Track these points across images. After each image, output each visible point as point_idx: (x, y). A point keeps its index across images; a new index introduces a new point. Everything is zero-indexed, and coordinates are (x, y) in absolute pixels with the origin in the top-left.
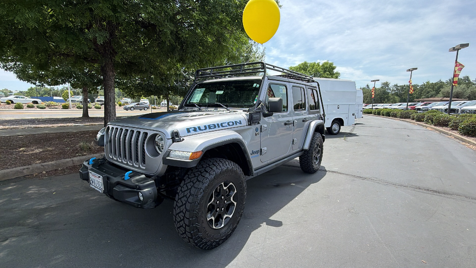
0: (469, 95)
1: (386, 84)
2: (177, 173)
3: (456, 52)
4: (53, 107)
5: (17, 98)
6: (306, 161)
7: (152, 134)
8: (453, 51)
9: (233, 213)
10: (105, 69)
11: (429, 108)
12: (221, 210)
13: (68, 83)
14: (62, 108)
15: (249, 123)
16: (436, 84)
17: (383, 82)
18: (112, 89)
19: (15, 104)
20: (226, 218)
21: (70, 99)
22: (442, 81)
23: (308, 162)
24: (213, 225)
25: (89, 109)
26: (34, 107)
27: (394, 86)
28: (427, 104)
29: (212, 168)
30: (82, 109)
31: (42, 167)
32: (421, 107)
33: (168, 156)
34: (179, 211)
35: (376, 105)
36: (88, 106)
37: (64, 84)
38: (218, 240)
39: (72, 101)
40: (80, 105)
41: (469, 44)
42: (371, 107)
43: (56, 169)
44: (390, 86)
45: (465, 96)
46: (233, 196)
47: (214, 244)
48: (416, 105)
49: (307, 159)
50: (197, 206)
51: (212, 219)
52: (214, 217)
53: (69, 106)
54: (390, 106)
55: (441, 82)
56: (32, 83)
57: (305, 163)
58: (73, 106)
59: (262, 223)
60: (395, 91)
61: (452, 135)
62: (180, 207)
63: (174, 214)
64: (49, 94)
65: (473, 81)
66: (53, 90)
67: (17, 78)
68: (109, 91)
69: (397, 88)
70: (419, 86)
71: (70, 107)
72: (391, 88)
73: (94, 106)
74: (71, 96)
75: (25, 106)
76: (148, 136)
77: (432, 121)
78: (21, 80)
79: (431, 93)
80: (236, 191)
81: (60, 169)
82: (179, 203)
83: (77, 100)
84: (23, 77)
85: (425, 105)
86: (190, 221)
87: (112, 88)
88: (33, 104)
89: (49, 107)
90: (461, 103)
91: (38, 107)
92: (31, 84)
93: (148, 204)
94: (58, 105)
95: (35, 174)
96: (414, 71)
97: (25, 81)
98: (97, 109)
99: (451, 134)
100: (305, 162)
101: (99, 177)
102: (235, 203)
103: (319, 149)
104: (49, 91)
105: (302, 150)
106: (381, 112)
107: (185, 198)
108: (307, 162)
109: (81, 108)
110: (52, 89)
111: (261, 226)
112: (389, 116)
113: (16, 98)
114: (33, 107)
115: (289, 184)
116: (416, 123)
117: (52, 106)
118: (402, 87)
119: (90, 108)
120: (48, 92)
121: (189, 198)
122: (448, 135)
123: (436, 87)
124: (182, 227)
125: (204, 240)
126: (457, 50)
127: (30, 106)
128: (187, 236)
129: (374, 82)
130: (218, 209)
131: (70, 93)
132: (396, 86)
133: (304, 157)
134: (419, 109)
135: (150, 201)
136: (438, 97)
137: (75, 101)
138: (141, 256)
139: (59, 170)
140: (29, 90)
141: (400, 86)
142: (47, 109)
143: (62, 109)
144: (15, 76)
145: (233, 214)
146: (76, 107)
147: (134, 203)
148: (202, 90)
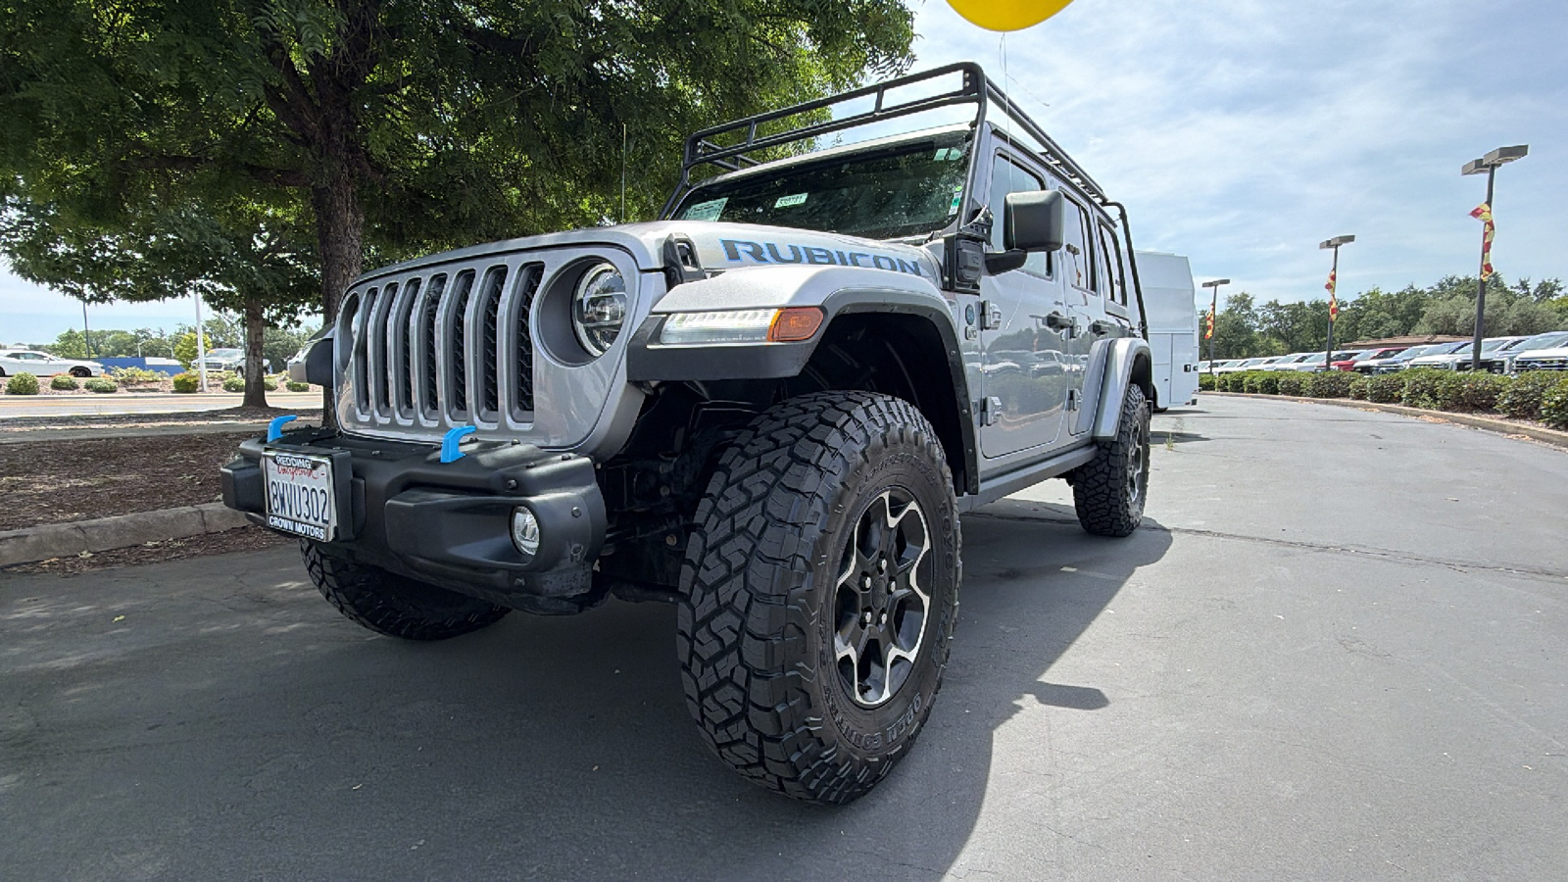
0: (1514, 326)
1: (1243, 301)
2: (664, 469)
3: (1487, 175)
4: (141, 387)
5: (18, 358)
6: (1104, 486)
7: (565, 263)
8: (1476, 173)
9: (920, 641)
10: (328, 200)
11: (1403, 364)
12: (879, 621)
13: (196, 292)
14: (173, 389)
15: (946, 279)
16: (1401, 297)
17: (1232, 295)
18: (352, 274)
19: (9, 379)
20: (898, 659)
21: (202, 359)
22: (1415, 287)
23: (1111, 489)
24: (852, 684)
25: (266, 393)
26: (77, 387)
27: (1267, 306)
28: (1392, 353)
29: (822, 443)
30: (241, 391)
31: (79, 535)
32: (1374, 363)
33: (657, 336)
34: (714, 606)
35: (1223, 364)
36: (265, 380)
37: (180, 296)
38: (876, 760)
39: (208, 365)
40: (236, 379)
41: (1526, 147)
42: (1208, 370)
43: (135, 542)
44: (1253, 308)
45: (1501, 328)
46: (916, 565)
47: (861, 777)
48: (1354, 358)
49: (1109, 478)
50: (801, 577)
51: (847, 658)
52: (856, 649)
53: (199, 383)
54: (1268, 362)
55: (1415, 292)
56: (66, 290)
57: (1097, 494)
58: (212, 383)
59: (1020, 697)
60: (1271, 321)
61: (1519, 431)
62: (715, 587)
63: (685, 625)
64: (131, 351)
65: (1512, 287)
66: (145, 337)
67: (15, 273)
68: (341, 280)
69: (1278, 314)
70: (1346, 305)
71: (202, 385)
72: (1260, 314)
73: (285, 383)
74: (206, 352)
75: (45, 386)
76: (547, 275)
77: (1433, 394)
78: (26, 279)
79: (1386, 327)
80: (927, 546)
81: (150, 544)
82: (708, 569)
83: (228, 363)
84: (36, 265)
85: (1385, 355)
86: (770, 652)
87: (354, 268)
88: (72, 377)
89: (130, 388)
90: (1506, 345)
91: (88, 387)
92: (65, 293)
93: (563, 572)
94: (160, 379)
95: (46, 562)
96: (1344, 245)
97: (42, 281)
98: (294, 390)
99: (1518, 428)
100: (1099, 490)
101: (315, 466)
102: (926, 600)
103: (1137, 446)
104: (132, 341)
105: (1094, 441)
106: (1246, 380)
107: (742, 543)
108: (1107, 491)
109: (238, 389)
110: (141, 336)
111: (1020, 708)
112: (1275, 392)
113: (14, 360)
114: (73, 387)
115: (1055, 570)
116: (1376, 407)
117: (139, 382)
118: (1297, 310)
119: (271, 389)
120: (129, 347)
121: (759, 538)
122: (1504, 432)
123: (1403, 306)
124: (728, 688)
125: (826, 753)
126: (1488, 169)
127: (63, 383)
128: (756, 731)
129: (1214, 288)
130: (869, 614)
131: (204, 341)
132: (1274, 306)
133: (1093, 471)
134: (1366, 370)
135: (574, 551)
136: (1418, 334)
137: (219, 366)
138: (519, 844)
139: (147, 548)
140: (62, 338)
141: (1287, 307)
142: (122, 392)
143: (173, 392)
144: (8, 265)
145: (918, 646)
146: (222, 385)
147: (494, 569)
148: (716, 206)
